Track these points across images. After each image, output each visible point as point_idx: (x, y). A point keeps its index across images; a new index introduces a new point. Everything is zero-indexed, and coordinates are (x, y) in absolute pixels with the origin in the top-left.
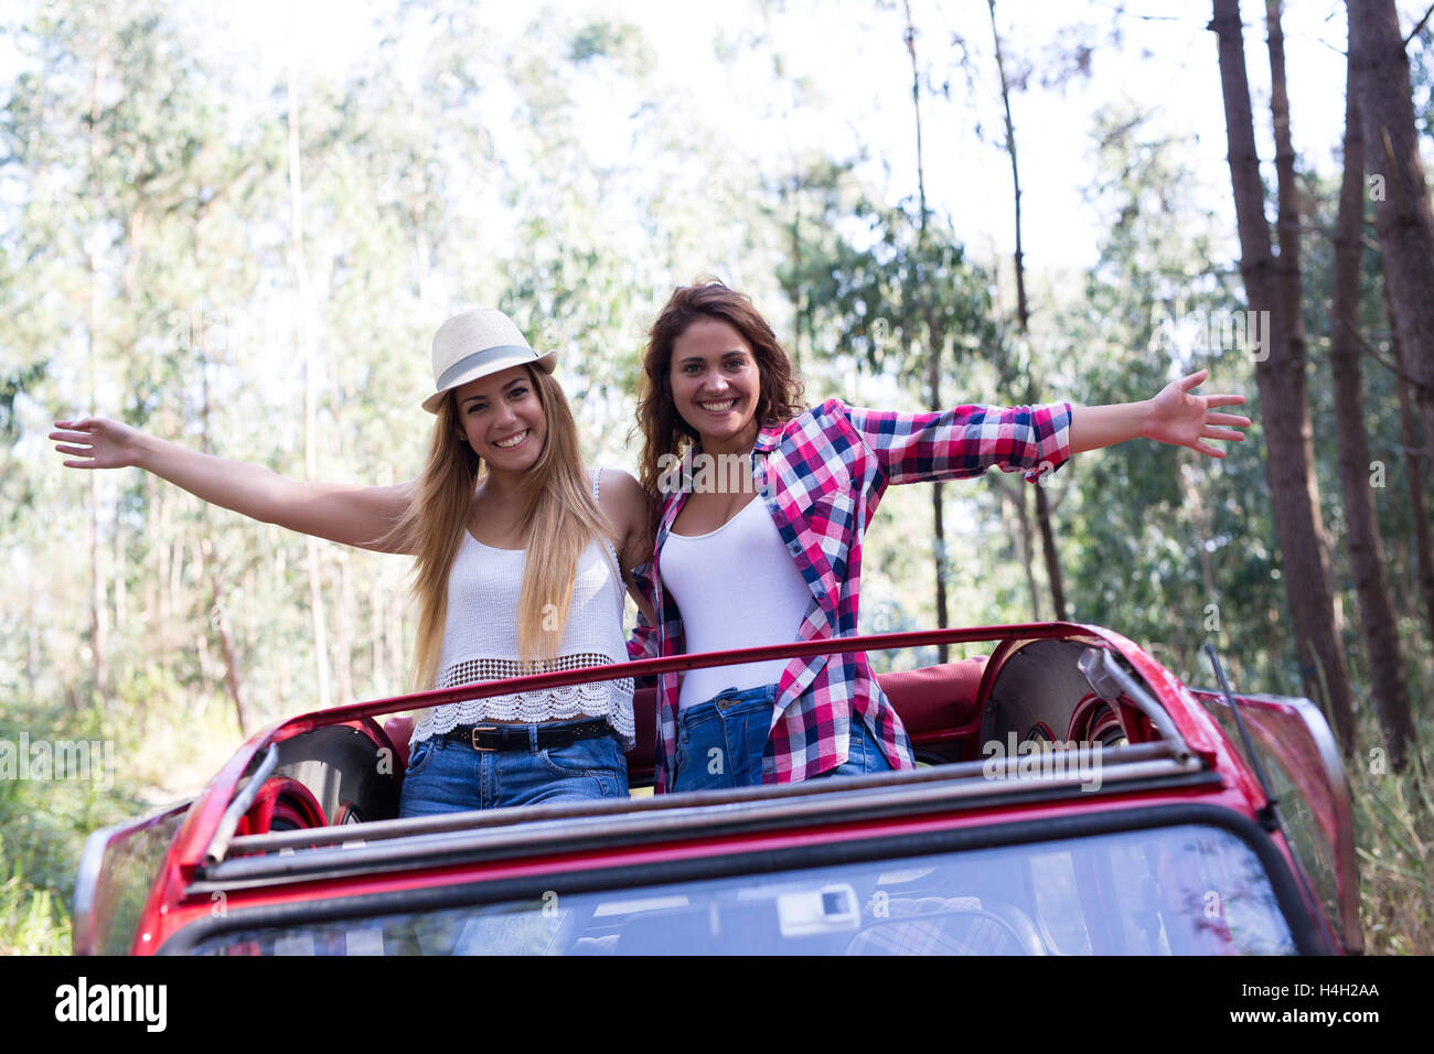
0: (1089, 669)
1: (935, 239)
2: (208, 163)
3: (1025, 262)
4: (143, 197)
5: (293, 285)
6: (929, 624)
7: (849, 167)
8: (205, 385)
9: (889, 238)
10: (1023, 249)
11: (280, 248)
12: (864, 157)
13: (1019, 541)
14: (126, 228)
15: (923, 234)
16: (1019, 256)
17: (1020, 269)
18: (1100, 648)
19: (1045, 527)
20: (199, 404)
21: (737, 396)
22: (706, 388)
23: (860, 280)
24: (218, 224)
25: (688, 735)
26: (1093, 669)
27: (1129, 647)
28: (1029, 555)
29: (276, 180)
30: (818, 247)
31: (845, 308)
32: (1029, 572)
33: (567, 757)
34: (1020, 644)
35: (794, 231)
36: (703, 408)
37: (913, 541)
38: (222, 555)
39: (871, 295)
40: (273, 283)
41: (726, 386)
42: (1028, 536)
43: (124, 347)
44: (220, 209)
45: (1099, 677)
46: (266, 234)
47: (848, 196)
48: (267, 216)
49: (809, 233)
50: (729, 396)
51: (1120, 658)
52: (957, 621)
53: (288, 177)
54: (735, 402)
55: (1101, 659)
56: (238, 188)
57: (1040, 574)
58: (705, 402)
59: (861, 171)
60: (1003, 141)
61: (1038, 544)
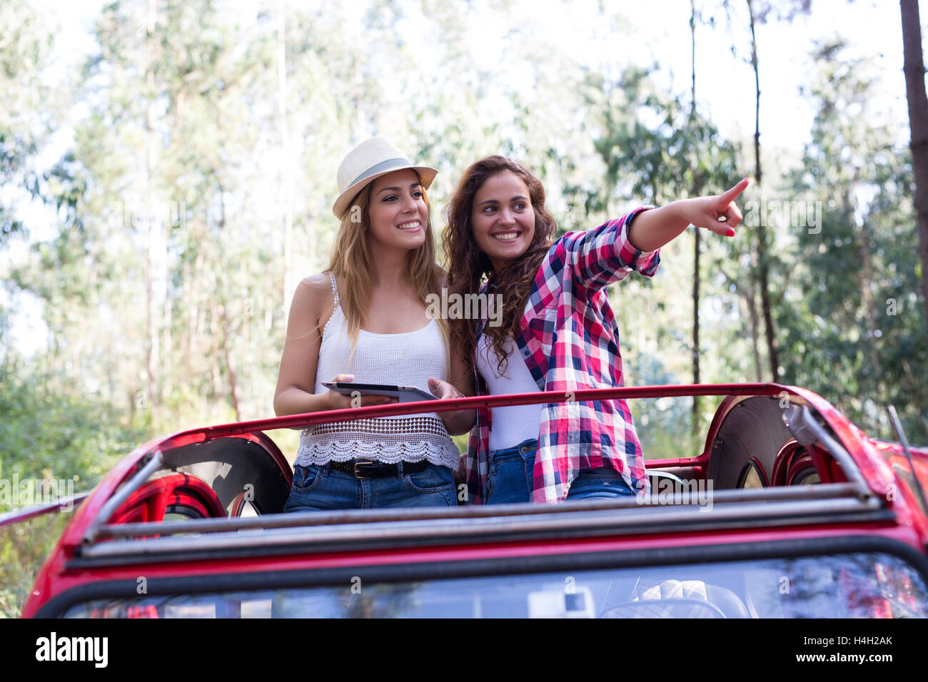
0: (791, 420)
1: (700, 122)
2: (226, 63)
3: (761, 139)
4: (185, 84)
5: (280, 143)
6: (686, 380)
7: (646, 74)
8: (223, 205)
9: (669, 121)
10: (760, 131)
11: (271, 118)
12: (657, 67)
13: (750, 327)
14: (173, 102)
15: (692, 117)
16: (757, 135)
17: (757, 144)
18: (800, 405)
19: (767, 316)
20: (218, 218)
21: (521, 230)
22: (500, 222)
23: (649, 148)
24: (232, 102)
25: (496, 471)
26: (794, 421)
27: (823, 405)
28: (755, 336)
29: (270, 74)
30: (624, 126)
31: (639, 165)
32: (755, 345)
33: (423, 479)
34: (740, 398)
35: (608, 115)
36: (496, 238)
37: (677, 324)
38: (230, 315)
39: (656, 159)
40: (268, 142)
41: (514, 221)
42: (755, 324)
43: (171, 180)
44: (233, 92)
45: (800, 427)
46: (262, 109)
47: (644, 93)
48: (265, 97)
49: (617, 117)
50: (515, 228)
51: (816, 414)
52: (705, 381)
53: (277, 71)
54: (519, 234)
55: (801, 414)
56: (245, 79)
57: (763, 348)
58: (498, 234)
59: (654, 76)
60: (750, 58)
61: (762, 328)
